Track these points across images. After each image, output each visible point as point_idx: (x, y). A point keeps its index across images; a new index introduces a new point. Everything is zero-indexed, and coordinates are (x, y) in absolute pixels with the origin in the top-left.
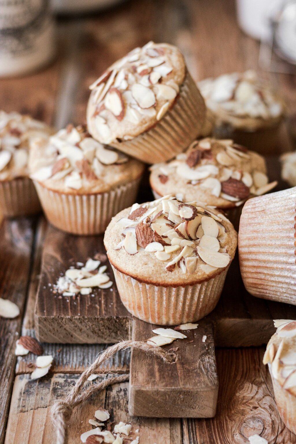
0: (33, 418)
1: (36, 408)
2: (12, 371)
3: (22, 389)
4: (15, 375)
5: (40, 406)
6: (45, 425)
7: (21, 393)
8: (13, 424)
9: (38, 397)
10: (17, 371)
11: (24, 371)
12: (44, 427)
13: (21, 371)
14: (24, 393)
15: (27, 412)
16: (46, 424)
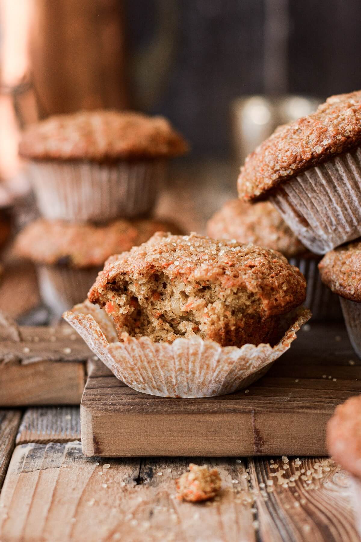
0: (40, 477)
1: (44, 468)
2: (11, 441)
3: (24, 455)
4: (14, 445)
5: (49, 467)
6: (57, 482)
7: (23, 458)
8: (11, 482)
9: (47, 460)
10: (18, 440)
11: (28, 439)
12: (55, 483)
13: (23, 440)
14: (27, 457)
15: (31, 472)
16: (59, 481)
